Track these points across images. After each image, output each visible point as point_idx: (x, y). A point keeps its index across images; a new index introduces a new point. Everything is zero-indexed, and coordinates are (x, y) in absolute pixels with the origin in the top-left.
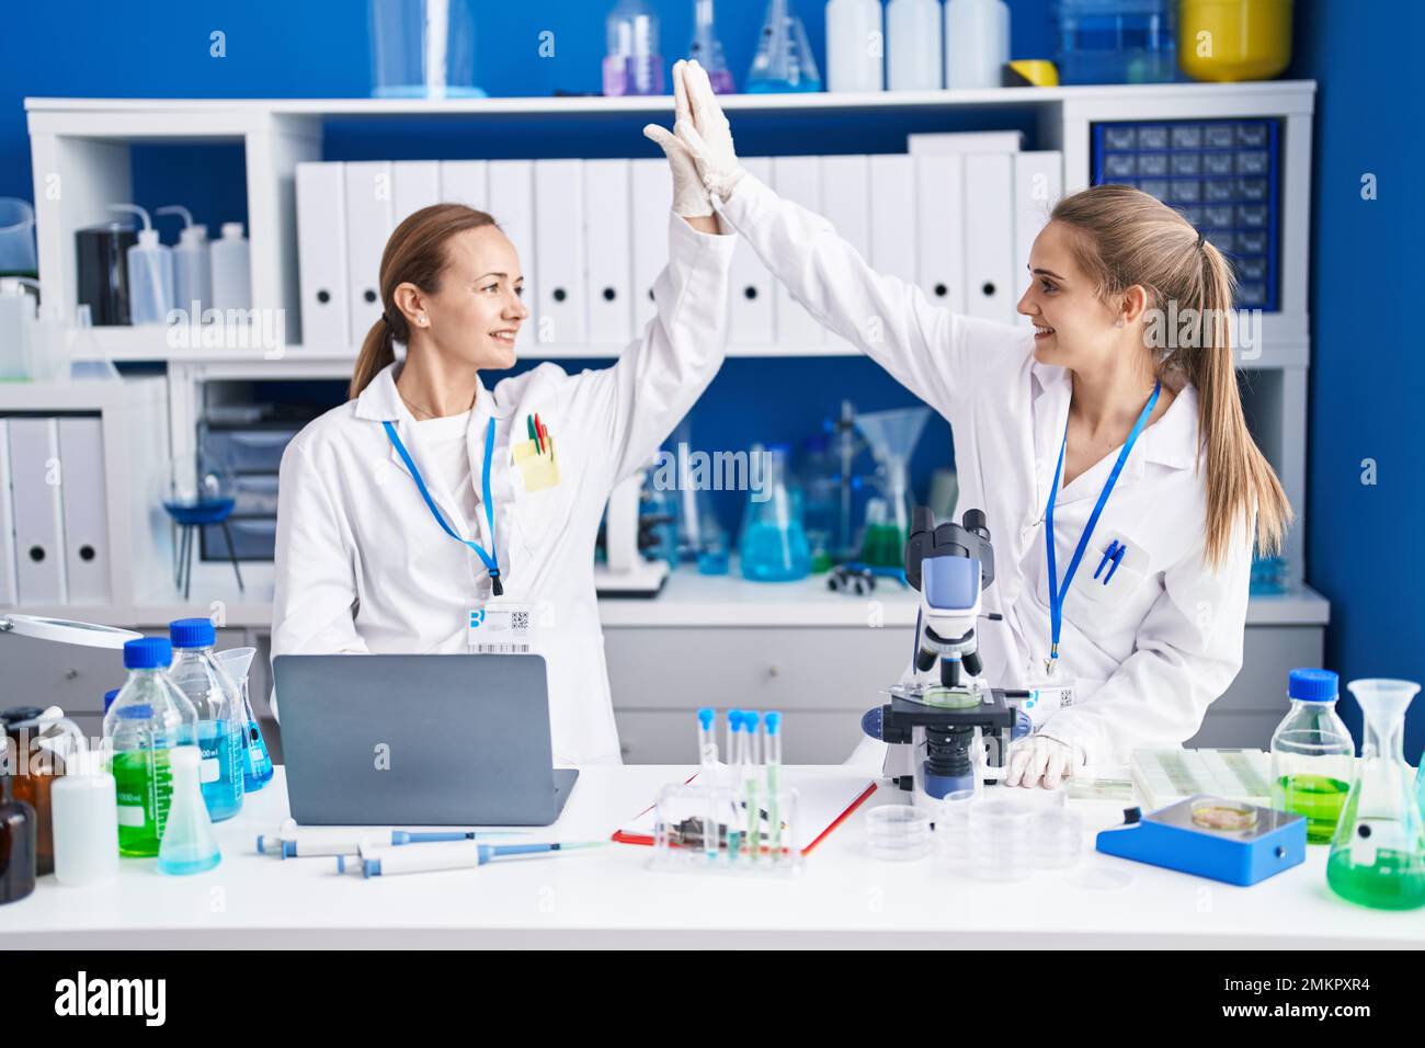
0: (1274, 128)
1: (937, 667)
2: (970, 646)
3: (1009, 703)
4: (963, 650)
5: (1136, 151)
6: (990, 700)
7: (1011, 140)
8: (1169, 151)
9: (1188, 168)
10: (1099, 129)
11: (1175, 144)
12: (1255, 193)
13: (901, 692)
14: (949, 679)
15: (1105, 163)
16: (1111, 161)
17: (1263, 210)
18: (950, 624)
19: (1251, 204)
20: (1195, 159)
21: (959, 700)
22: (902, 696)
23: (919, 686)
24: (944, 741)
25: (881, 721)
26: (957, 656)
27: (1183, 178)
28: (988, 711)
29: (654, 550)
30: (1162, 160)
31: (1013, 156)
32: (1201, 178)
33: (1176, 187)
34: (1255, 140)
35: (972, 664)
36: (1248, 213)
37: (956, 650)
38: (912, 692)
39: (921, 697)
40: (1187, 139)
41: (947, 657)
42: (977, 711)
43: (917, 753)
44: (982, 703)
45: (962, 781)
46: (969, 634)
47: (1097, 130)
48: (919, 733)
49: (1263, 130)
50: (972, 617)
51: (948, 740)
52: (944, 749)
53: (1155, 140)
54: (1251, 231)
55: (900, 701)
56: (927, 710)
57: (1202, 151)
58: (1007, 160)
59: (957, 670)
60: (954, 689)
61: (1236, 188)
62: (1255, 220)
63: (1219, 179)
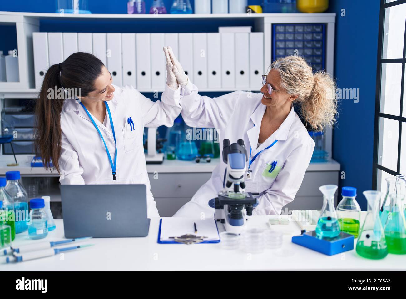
0: (324, 26)
1: (232, 186)
2: (242, 180)
3: (254, 197)
4: (241, 181)
5: (285, 33)
6: (248, 196)
7: (248, 29)
8: (294, 33)
9: (300, 38)
10: (274, 25)
11: (296, 31)
12: (319, 45)
13: (221, 194)
14: (236, 190)
15: (276, 36)
16: (278, 35)
17: (321, 50)
18: (237, 173)
19: (318, 49)
20: (302, 35)
21: (239, 196)
22: (222, 195)
23: (226, 192)
24: (235, 209)
25: (214, 203)
26: (239, 183)
27: (299, 41)
28: (248, 199)
29: (161, 150)
30: (292, 35)
31: (249, 33)
32: (303, 41)
33: (296, 43)
34: (319, 30)
35: (243, 185)
36: (317, 51)
37: (238, 181)
38: (225, 194)
39: (228, 195)
40: (300, 29)
41: (235, 183)
42: (245, 199)
43: (225, 212)
44: (246, 197)
45: (240, 221)
46: (242, 177)
47: (274, 26)
48: (226, 207)
49: (321, 27)
50: (243, 171)
51: (236, 208)
52: (234, 211)
53: (290, 29)
54: (317, 56)
55: (221, 197)
56: (229, 200)
57: (304, 33)
58: (247, 35)
59: (239, 187)
60: (238, 193)
61: (313, 44)
62: (319, 53)
63: (309, 41)
